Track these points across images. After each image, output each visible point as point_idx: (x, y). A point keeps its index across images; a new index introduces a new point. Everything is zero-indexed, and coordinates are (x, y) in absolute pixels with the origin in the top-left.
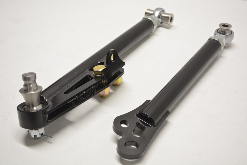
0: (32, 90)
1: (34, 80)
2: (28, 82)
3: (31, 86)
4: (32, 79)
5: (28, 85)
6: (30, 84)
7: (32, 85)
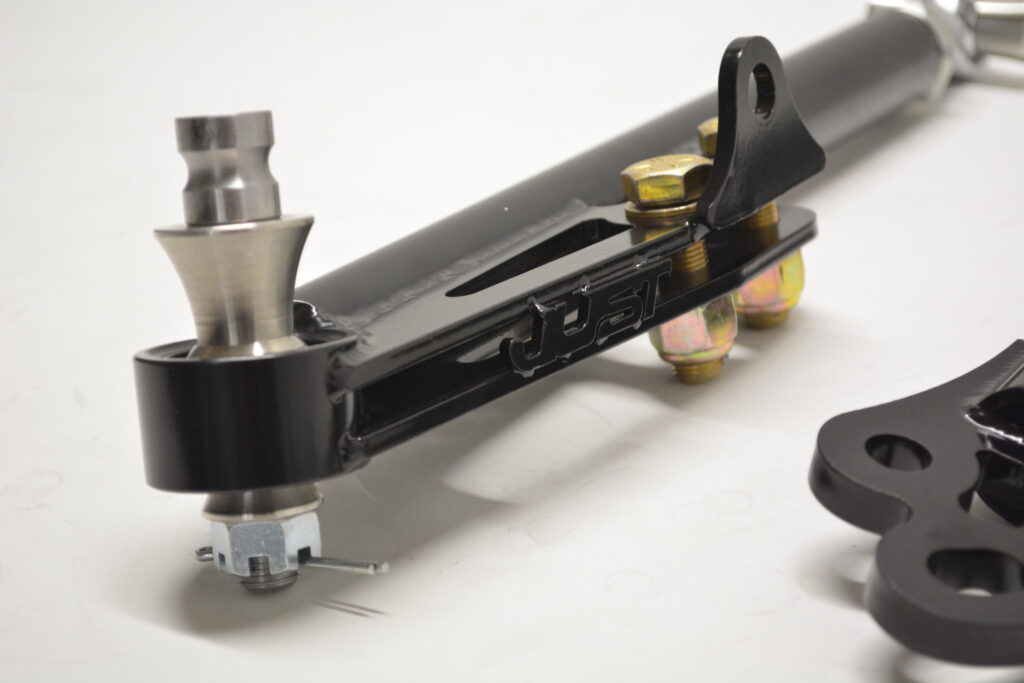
0: (246, 215)
1: (257, 142)
2: (215, 156)
3: (237, 184)
4: (247, 140)
5: (217, 173)
6: (229, 173)
7: (246, 179)
